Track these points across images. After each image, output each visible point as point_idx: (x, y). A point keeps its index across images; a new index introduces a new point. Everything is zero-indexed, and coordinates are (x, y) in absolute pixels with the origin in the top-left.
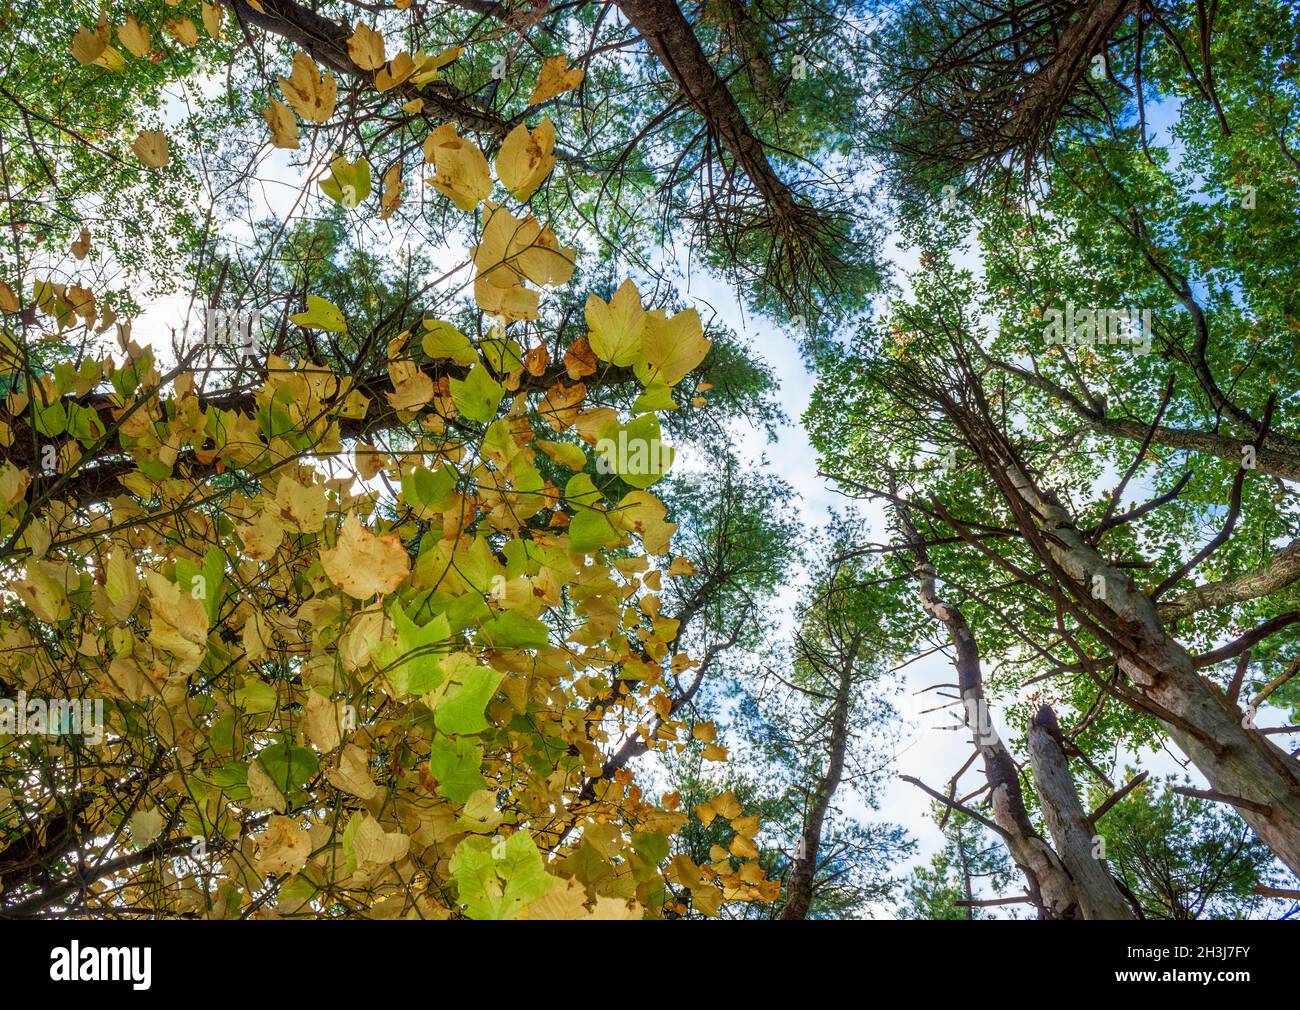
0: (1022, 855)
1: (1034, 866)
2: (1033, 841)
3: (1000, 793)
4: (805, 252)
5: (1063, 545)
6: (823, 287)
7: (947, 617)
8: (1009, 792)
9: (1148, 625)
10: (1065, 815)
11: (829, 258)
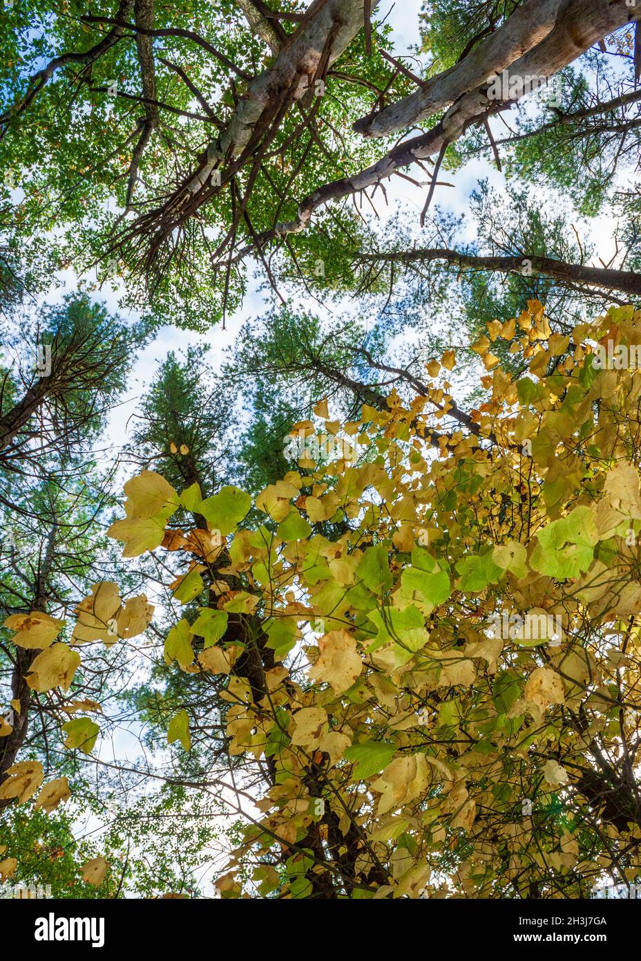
0: (457, 131)
1: (462, 122)
2: (445, 125)
3: (418, 153)
4: (75, 362)
5: (232, 146)
6: (95, 344)
7: (307, 211)
8: (416, 148)
9: (268, 82)
10: (423, 104)
11: (74, 345)
